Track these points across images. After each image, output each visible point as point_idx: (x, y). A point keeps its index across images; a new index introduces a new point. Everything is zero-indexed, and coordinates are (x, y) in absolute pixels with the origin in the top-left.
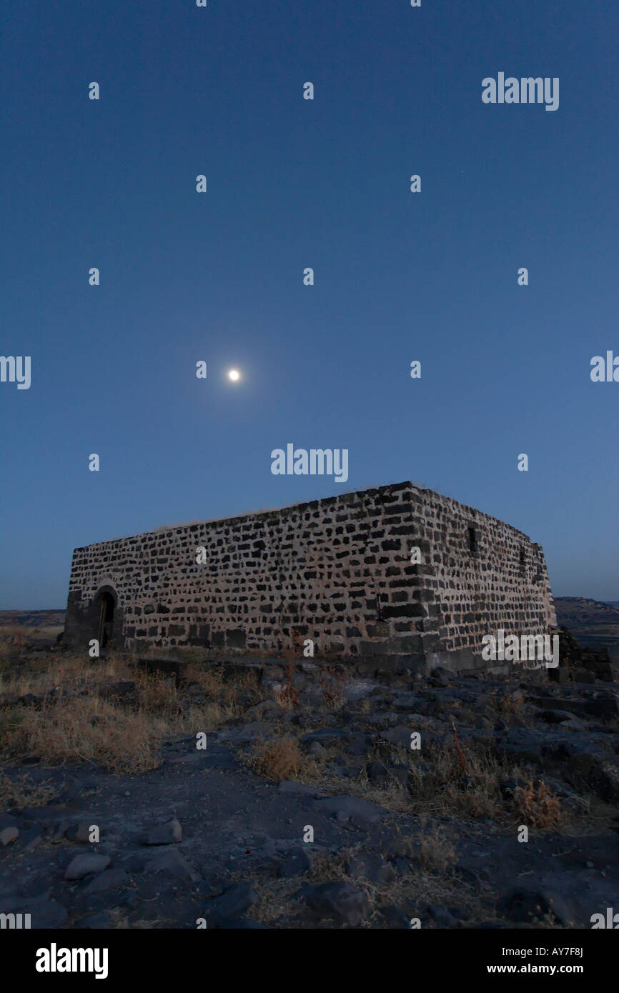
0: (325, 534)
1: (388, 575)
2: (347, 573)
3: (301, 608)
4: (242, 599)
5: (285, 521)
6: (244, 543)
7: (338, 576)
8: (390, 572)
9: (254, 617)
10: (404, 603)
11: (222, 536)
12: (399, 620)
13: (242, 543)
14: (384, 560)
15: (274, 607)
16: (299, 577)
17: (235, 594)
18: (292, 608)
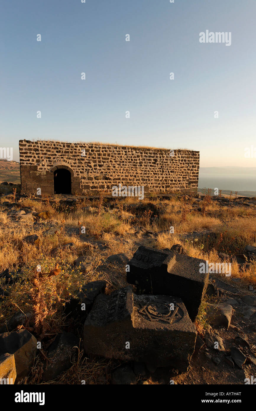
0: (178, 161)
1: (192, 174)
2: (183, 172)
3: (168, 181)
4: (148, 177)
5: (166, 154)
6: (149, 158)
7: (180, 173)
8: (193, 173)
9: (152, 182)
10: (195, 181)
11: (140, 154)
12: (193, 184)
13: (148, 158)
14: (192, 170)
15: (160, 180)
16: (169, 172)
17: (145, 175)
18: (166, 180)
